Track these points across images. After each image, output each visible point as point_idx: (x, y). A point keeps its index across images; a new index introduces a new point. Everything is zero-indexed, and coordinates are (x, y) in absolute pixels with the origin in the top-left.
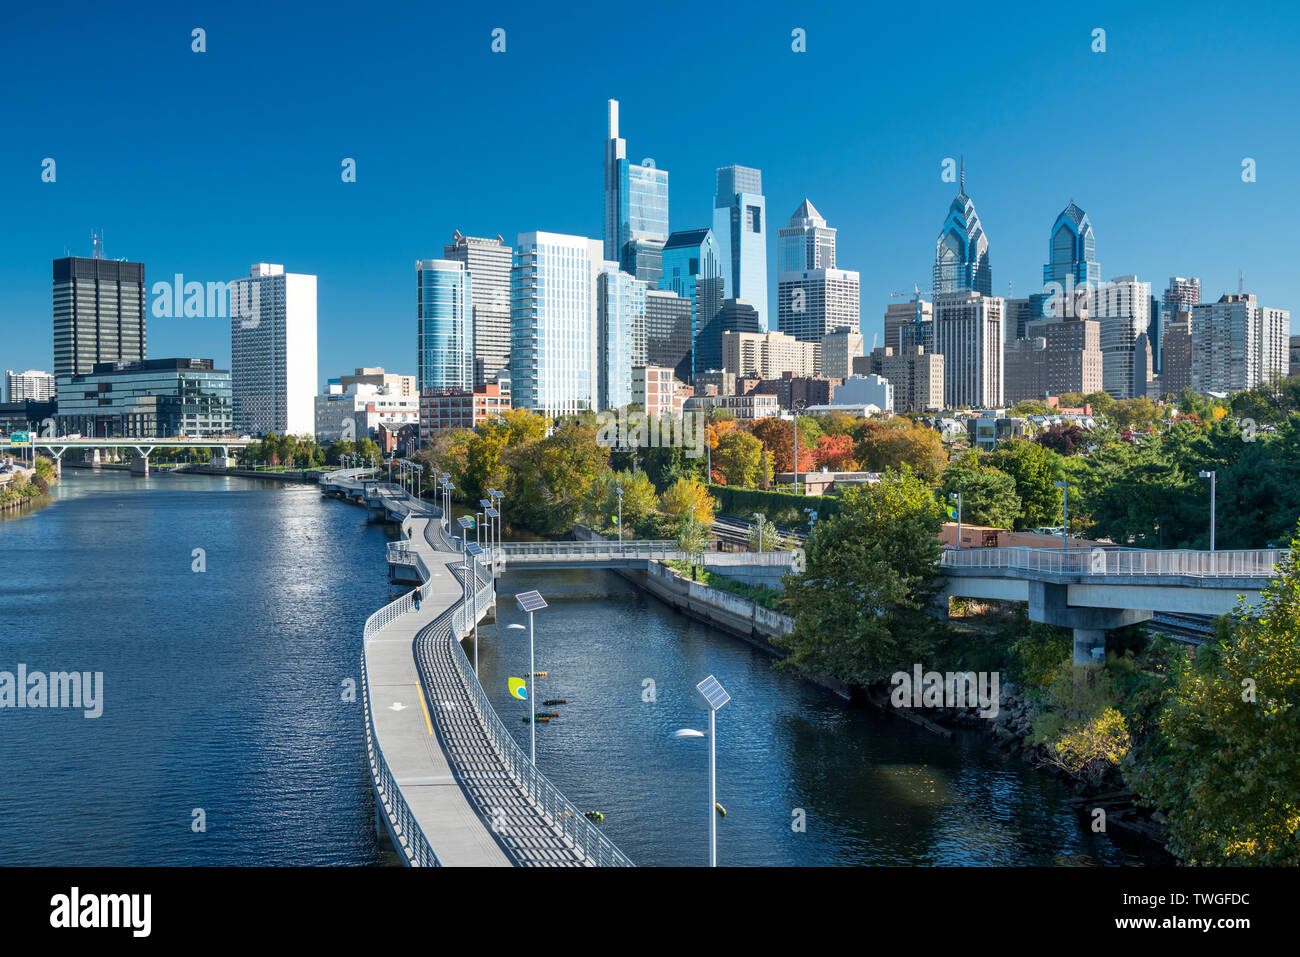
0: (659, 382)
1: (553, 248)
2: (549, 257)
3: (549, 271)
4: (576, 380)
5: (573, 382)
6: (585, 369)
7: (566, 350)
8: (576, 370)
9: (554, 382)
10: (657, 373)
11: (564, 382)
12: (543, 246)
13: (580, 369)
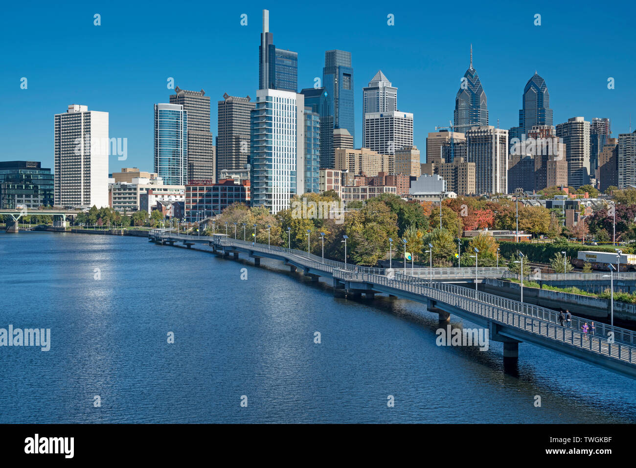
0: (333, 178)
1: (277, 98)
2: (275, 104)
3: (275, 112)
4: (289, 176)
5: (288, 178)
6: (294, 170)
7: (284, 158)
8: (289, 171)
9: (277, 177)
10: (332, 172)
11: (283, 178)
12: (272, 97)
13: (292, 170)
